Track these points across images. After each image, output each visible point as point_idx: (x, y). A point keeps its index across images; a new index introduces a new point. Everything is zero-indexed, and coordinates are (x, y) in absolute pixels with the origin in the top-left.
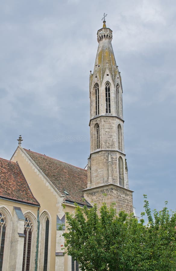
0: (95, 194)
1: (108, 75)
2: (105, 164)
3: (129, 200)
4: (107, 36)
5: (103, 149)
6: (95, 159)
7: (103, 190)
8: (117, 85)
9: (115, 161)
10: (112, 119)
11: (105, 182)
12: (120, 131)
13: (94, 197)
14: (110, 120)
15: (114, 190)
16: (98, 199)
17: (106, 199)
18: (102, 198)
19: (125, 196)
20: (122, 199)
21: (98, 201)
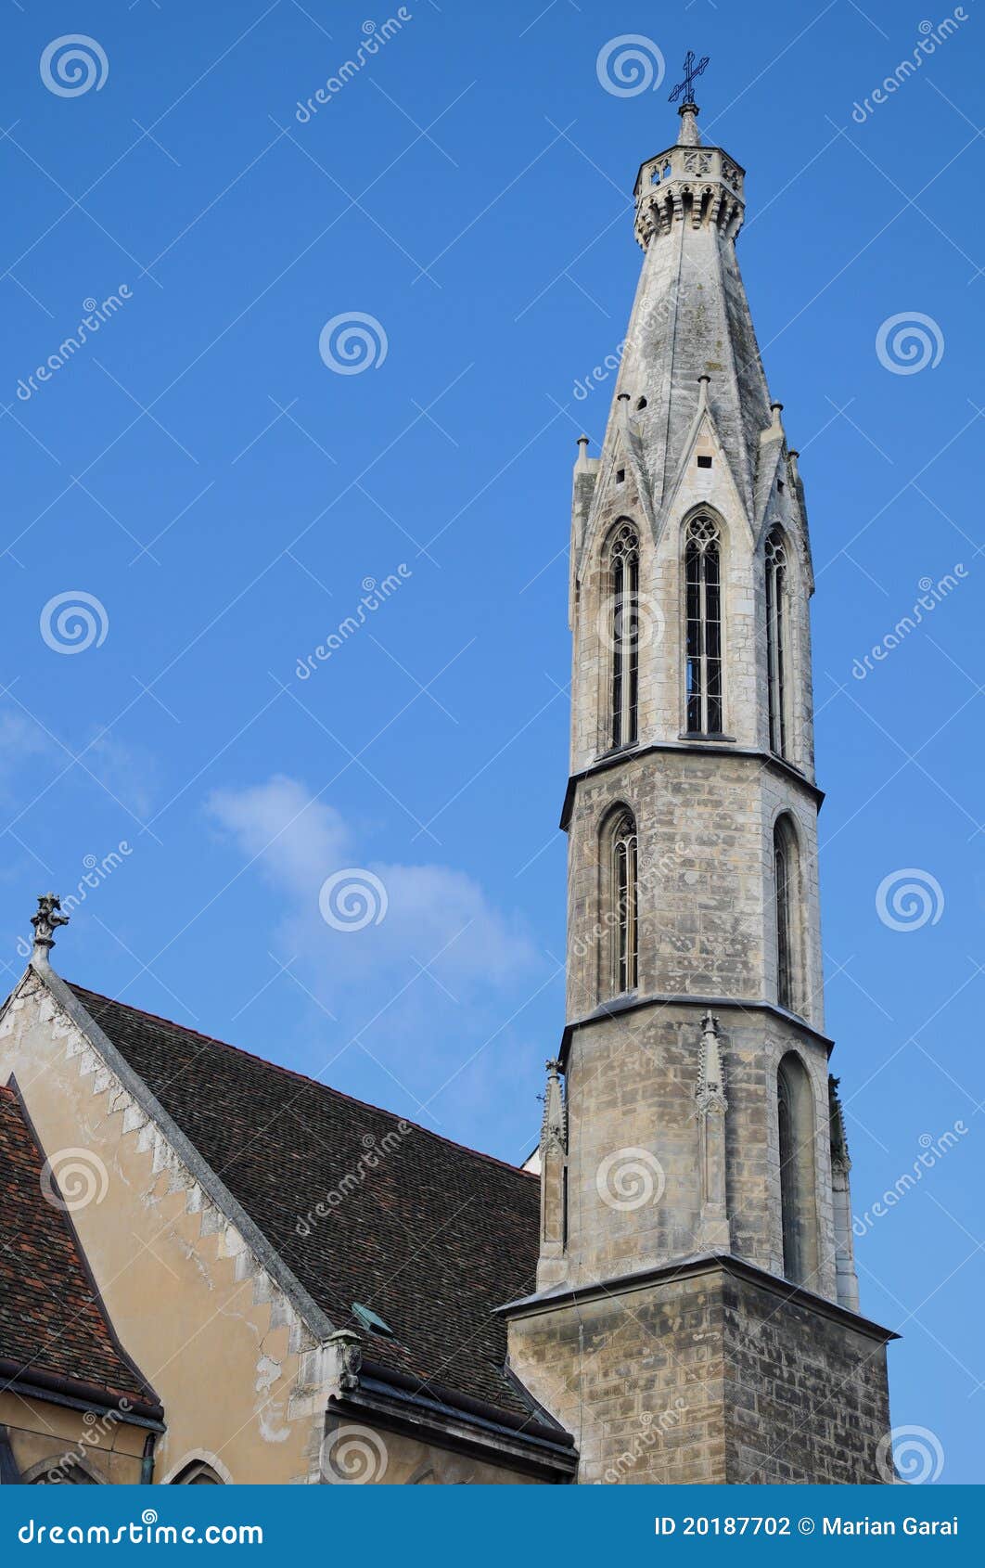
0: (596, 1339)
1: (705, 462)
2: (677, 1101)
3: (861, 1399)
4: (707, 198)
5: (657, 994)
6: (599, 1064)
8: (774, 539)
9: (752, 1087)
10: (733, 775)
11: (670, 1239)
13: (588, 1365)
14: (721, 777)
15: (742, 1310)
16: (614, 1380)
17: (681, 1380)
18: (647, 1367)
19: (831, 1365)
20: (802, 1384)
21: (616, 1390)
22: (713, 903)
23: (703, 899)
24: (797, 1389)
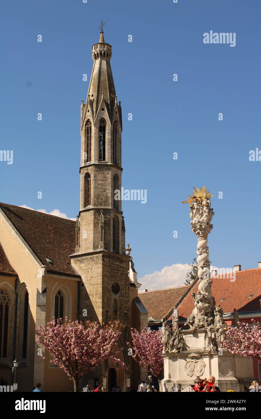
0: (84, 261)
2: (96, 225)
3: (125, 267)
5: (93, 207)
6: (85, 218)
7: (93, 257)
8: (115, 122)
9: (109, 222)
10: (107, 168)
11: (95, 247)
12: (117, 183)
13: (83, 265)
15: (105, 258)
16: (86, 268)
17: (96, 268)
18: (91, 266)
19: (120, 263)
20: (115, 267)
21: (87, 269)
22: (103, 191)
23: (101, 190)
24: (114, 268)
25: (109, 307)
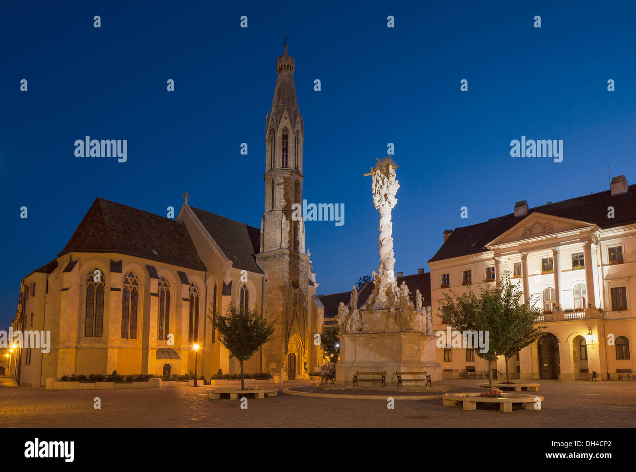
0: (267, 259)
1: (286, 118)
5: (276, 209)
8: (297, 132)
11: (277, 246)
25: (289, 300)
